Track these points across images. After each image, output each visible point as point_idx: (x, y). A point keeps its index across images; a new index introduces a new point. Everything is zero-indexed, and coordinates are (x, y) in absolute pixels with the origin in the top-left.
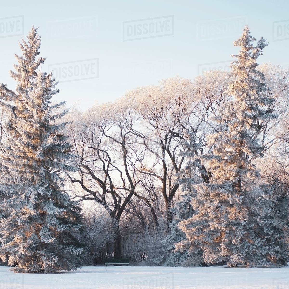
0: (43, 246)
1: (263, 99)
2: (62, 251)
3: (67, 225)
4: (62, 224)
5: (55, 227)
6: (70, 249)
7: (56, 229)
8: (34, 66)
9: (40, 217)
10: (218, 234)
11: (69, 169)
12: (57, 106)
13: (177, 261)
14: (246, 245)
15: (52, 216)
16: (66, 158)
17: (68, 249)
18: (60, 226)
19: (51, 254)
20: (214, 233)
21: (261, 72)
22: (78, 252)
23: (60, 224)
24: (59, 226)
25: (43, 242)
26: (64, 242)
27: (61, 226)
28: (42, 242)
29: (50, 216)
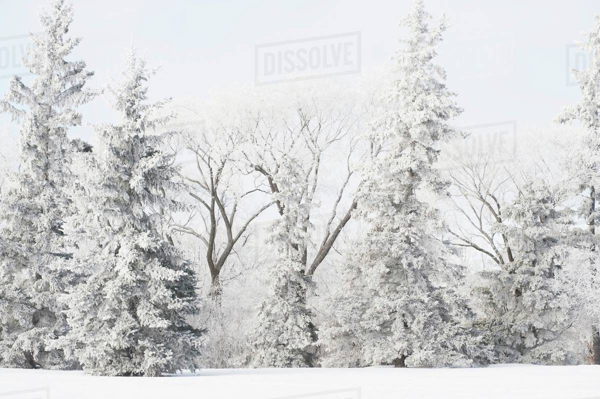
0: (144, 332)
1: (447, 108)
2: (171, 340)
3: (185, 299)
4: (176, 297)
5: (163, 301)
6: (187, 338)
7: (167, 305)
8: (65, 50)
9: (138, 285)
10: (385, 316)
11: (178, 208)
12: (158, 105)
13: (272, 361)
14: (431, 332)
15: (158, 283)
16: (176, 189)
17: (184, 338)
18: (174, 299)
19: (158, 345)
20: (379, 315)
21: (442, 67)
22: (201, 342)
23: (173, 297)
24: (172, 299)
25: (145, 326)
26: (177, 326)
27: (176, 300)
28: (143, 325)
29: (156, 283)
